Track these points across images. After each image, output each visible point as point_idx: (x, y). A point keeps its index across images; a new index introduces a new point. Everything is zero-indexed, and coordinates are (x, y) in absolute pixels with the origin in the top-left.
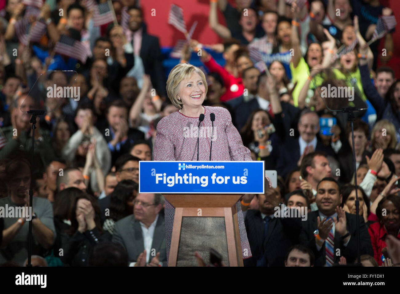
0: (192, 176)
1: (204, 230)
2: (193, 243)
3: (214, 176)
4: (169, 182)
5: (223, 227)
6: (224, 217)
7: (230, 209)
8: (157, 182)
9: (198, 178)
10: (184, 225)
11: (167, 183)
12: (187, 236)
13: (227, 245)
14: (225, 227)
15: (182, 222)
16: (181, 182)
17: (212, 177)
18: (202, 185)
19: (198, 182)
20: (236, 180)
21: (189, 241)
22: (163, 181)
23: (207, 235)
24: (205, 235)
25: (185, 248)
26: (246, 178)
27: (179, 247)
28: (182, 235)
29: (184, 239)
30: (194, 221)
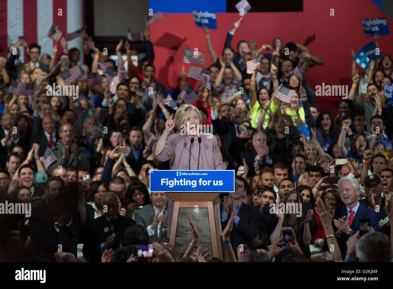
0: (186, 180)
1: (194, 216)
2: (187, 226)
3: (200, 181)
4: (170, 184)
5: (207, 214)
6: (207, 208)
7: (211, 203)
8: (162, 184)
9: (189, 181)
10: (181, 213)
12: (182, 221)
13: (210, 226)
14: (208, 215)
15: (179, 211)
16: (178, 184)
18: (193, 187)
19: (190, 185)
20: (216, 183)
21: (184, 224)
22: (166, 183)
23: (196, 220)
24: (195, 220)
25: (181, 229)
26: (222, 181)
27: (177, 228)
28: (179, 220)
29: (180, 223)
30: (187, 210)
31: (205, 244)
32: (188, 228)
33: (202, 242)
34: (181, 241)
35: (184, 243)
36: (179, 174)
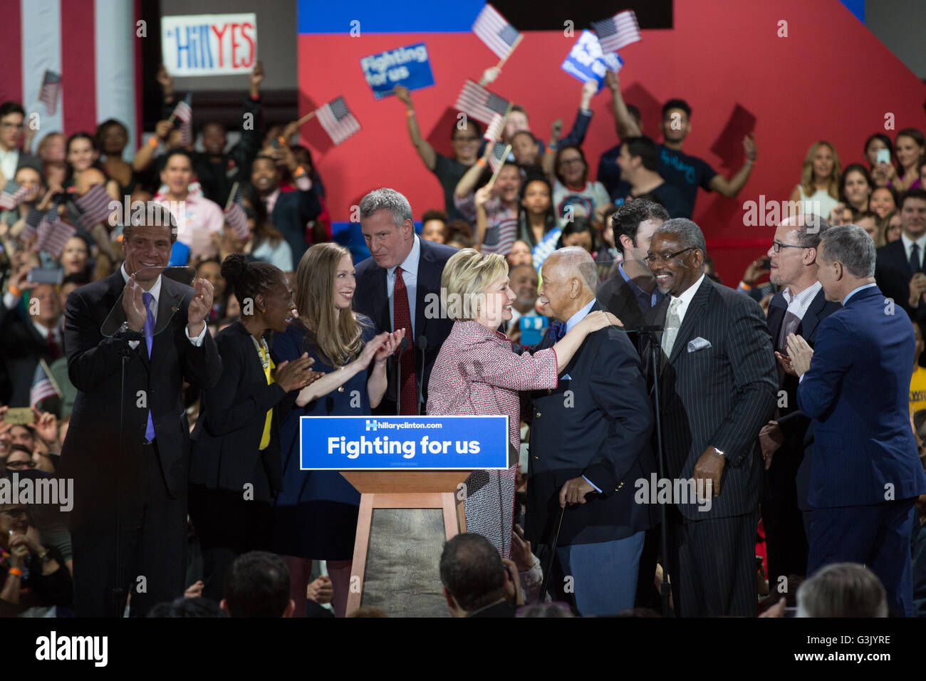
1: (408, 530)
2: (391, 552)
5: (441, 524)
6: (442, 509)
7: (451, 496)
10: (376, 523)
12: (380, 540)
14: (444, 525)
15: (372, 518)
21: (384, 548)
23: (414, 539)
24: (410, 539)
25: (376, 561)
27: (367, 559)
28: (372, 539)
29: (376, 546)
30: (393, 515)
31: (435, 597)
32: (395, 558)
33: (429, 592)
34: (376, 589)
35: (384, 596)
36: (372, 425)
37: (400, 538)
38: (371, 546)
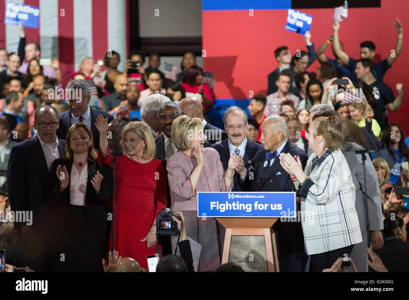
0: (239, 204)
1: (248, 245)
2: (240, 256)
3: (256, 204)
4: (221, 208)
5: (263, 243)
6: (264, 236)
7: (268, 230)
8: (212, 208)
9: (243, 205)
10: (233, 242)
11: (220, 209)
12: (235, 250)
13: (266, 257)
14: (265, 243)
15: (231, 240)
16: (230, 209)
17: (255, 205)
18: (247, 211)
19: (244, 209)
20: (273, 207)
21: (237, 254)
22: (216, 207)
25: (233, 260)
26: (281, 205)
27: (229, 259)
28: (231, 250)
29: (233, 253)
30: (241, 239)
32: (242, 259)
36: (231, 196)
37: (244, 249)
38: (231, 253)
